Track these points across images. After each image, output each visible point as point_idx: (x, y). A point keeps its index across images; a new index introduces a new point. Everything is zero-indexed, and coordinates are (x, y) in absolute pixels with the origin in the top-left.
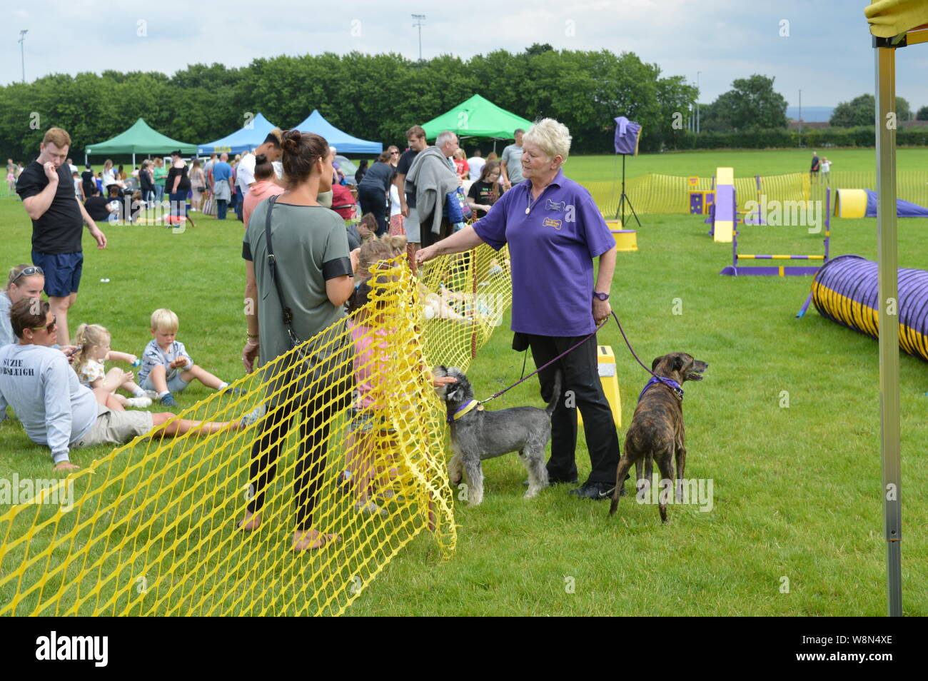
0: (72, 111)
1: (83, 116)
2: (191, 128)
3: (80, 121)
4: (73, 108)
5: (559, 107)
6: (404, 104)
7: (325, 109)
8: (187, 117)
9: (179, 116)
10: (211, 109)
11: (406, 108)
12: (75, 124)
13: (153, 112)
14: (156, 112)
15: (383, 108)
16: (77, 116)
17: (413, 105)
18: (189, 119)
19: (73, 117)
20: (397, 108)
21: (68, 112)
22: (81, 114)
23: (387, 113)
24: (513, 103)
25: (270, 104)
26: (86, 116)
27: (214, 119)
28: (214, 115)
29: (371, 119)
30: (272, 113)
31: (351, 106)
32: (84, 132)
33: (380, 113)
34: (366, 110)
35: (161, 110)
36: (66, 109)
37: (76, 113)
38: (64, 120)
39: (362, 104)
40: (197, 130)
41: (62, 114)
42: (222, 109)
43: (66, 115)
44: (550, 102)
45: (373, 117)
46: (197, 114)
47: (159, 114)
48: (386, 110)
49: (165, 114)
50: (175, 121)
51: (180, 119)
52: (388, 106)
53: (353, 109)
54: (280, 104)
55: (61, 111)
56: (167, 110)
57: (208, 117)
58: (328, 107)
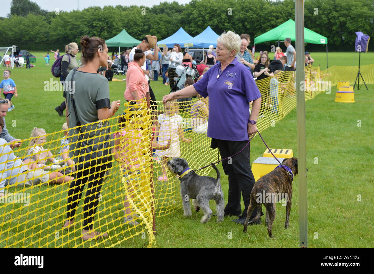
0: (100, 25)
1: (106, 28)
2: (158, 35)
3: (104, 30)
4: (101, 24)
5: (350, 26)
6: (268, 24)
7: (227, 26)
8: (157, 29)
9: (153, 28)
10: (169, 25)
11: (269, 26)
12: (102, 32)
13: (140, 26)
14: (141, 26)
15: (257, 26)
16: (103, 27)
17: (273, 24)
18: (158, 30)
19: (101, 28)
20: (264, 26)
21: (98, 25)
22: (105, 26)
23: (259, 29)
24: (326, 24)
25: (199, 23)
26: (107, 28)
27: (170, 30)
28: (171, 28)
29: (251, 32)
30: (199, 27)
31: (240, 25)
32: (106, 35)
33: (255, 28)
34: (248, 26)
35: (144, 25)
36: (97, 24)
37: (102, 26)
38: (96, 29)
39: (246, 23)
40: (161, 36)
41: (95, 26)
42: (175, 25)
43: (97, 27)
44: (346, 24)
45: (252, 30)
46: (162, 28)
47: (143, 27)
48: (259, 27)
49: (146, 27)
50: (151, 31)
51: (154, 30)
52: (260, 24)
53: (241, 26)
54: (204, 23)
55: (95, 25)
56: (147, 25)
57: (167, 29)
58: (228, 25)
